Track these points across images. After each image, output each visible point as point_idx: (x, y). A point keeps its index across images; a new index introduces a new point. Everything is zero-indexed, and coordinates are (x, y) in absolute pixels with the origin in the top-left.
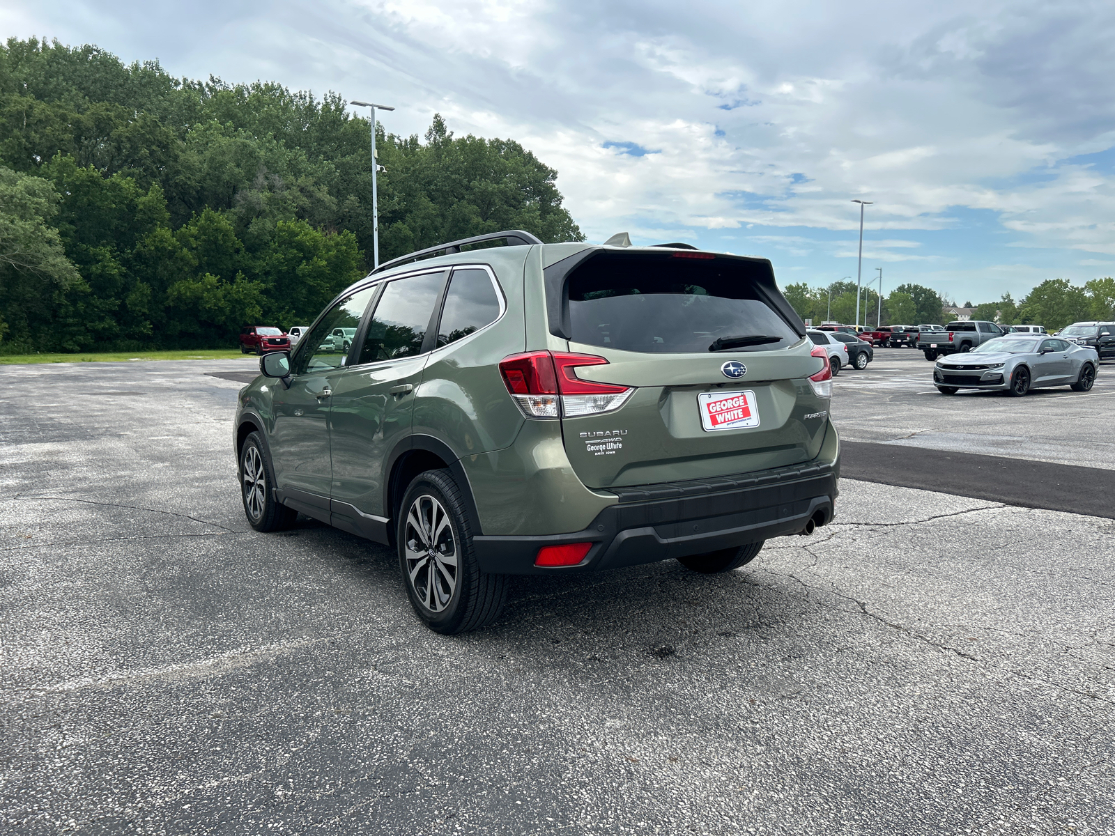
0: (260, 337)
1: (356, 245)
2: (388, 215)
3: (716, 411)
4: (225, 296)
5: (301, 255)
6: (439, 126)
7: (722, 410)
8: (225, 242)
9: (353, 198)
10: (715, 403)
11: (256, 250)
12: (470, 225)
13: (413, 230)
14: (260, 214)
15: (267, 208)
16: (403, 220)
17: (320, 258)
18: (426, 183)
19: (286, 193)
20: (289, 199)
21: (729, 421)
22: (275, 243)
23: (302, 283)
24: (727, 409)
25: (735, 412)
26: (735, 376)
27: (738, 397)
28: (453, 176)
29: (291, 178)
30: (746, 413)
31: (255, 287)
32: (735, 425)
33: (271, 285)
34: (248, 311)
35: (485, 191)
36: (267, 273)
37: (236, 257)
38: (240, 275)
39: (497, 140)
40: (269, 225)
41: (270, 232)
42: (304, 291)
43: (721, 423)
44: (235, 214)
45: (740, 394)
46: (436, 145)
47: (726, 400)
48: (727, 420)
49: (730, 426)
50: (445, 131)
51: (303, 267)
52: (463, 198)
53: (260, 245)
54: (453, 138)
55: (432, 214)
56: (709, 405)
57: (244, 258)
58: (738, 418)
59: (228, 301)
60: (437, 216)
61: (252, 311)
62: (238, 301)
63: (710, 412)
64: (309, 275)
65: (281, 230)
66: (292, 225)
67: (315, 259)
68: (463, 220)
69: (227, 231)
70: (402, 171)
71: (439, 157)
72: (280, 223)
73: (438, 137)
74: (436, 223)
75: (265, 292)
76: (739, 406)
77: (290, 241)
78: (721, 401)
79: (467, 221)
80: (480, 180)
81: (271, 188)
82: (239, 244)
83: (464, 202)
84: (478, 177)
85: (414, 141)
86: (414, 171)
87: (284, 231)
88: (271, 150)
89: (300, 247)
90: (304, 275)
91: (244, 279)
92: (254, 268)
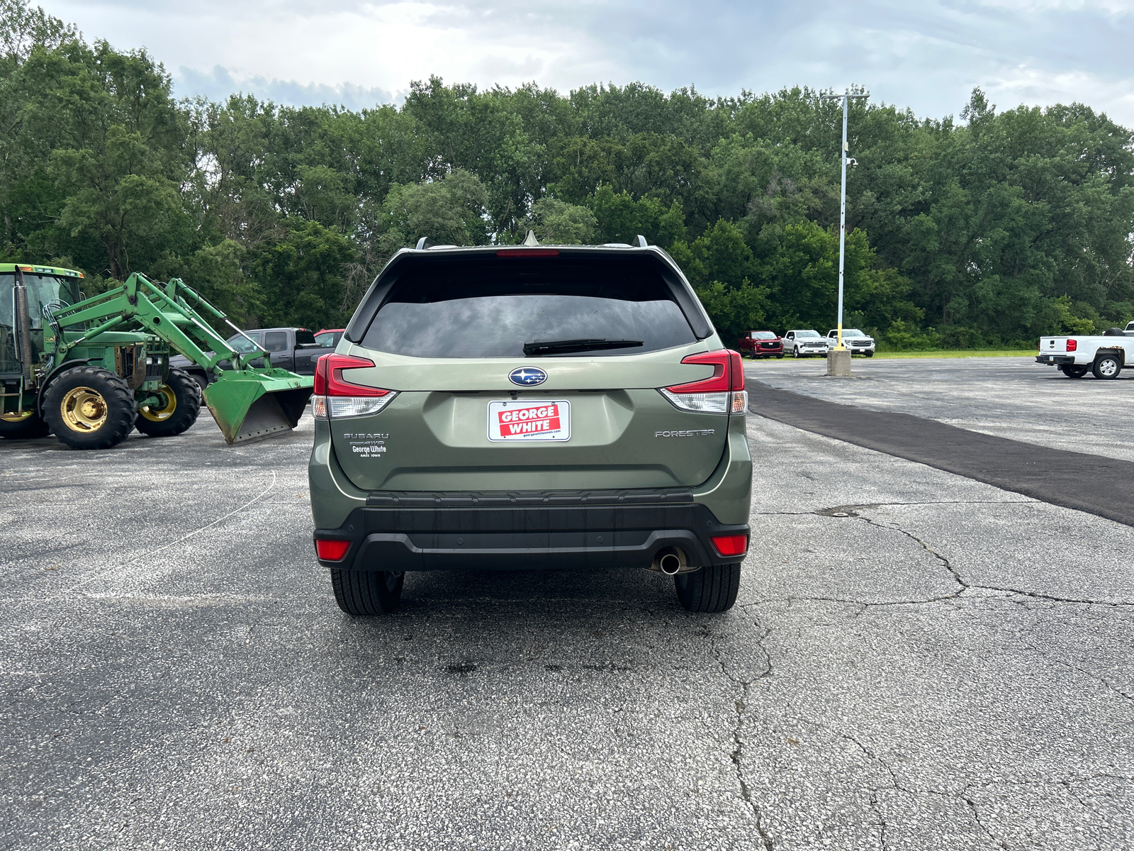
0: (755, 341)
1: (867, 243)
2: (911, 207)
3: (511, 421)
4: (731, 302)
5: (807, 257)
6: (978, 101)
7: (520, 419)
8: (734, 250)
9: (869, 194)
10: (511, 412)
11: (766, 256)
12: (1010, 210)
13: (938, 221)
14: (771, 220)
15: (778, 214)
16: (927, 211)
17: (827, 259)
18: (960, 167)
19: (797, 196)
20: (800, 202)
21: (527, 432)
22: (782, 247)
23: (808, 286)
24: (528, 419)
25: (539, 423)
26: (527, 383)
27: (546, 407)
28: (992, 156)
29: (805, 180)
30: (555, 424)
31: (760, 292)
32: (534, 437)
33: (776, 290)
34: (752, 316)
35: (1035, 166)
36: (774, 278)
37: (746, 264)
38: (746, 281)
39: (1059, 106)
40: (778, 230)
41: (779, 237)
42: (808, 294)
43: (516, 433)
44: (747, 222)
45: (550, 404)
46: (974, 124)
47: (528, 410)
48: (524, 430)
49: (527, 438)
50: (985, 106)
51: (809, 270)
52: (1005, 179)
53: (769, 250)
54: (997, 113)
55: (962, 202)
56: (501, 414)
57: (753, 265)
58: (542, 430)
59: (734, 307)
60: (968, 203)
61: (756, 315)
62: (743, 307)
63: (501, 421)
64: (815, 278)
65: (789, 234)
66: (800, 228)
67: (821, 260)
68: (1002, 204)
69: (737, 239)
70: (931, 158)
71: (976, 135)
72: (789, 227)
73: (976, 114)
74: (966, 211)
75: (771, 297)
76: (547, 416)
77: (797, 244)
78: (520, 411)
79: (1007, 205)
80: (1028, 156)
81: (784, 193)
82: (748, 251)
83: (1006, 184)
84: (1026, 153)
85: (948, 123)
86: (945, 156)
87: (792, 234)
88: (787, 155)
89: (807, 249)
90: (809, 278)
91: (750, 285)
92: (762, 273)
